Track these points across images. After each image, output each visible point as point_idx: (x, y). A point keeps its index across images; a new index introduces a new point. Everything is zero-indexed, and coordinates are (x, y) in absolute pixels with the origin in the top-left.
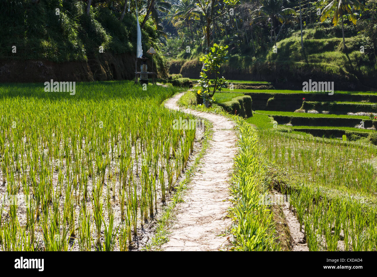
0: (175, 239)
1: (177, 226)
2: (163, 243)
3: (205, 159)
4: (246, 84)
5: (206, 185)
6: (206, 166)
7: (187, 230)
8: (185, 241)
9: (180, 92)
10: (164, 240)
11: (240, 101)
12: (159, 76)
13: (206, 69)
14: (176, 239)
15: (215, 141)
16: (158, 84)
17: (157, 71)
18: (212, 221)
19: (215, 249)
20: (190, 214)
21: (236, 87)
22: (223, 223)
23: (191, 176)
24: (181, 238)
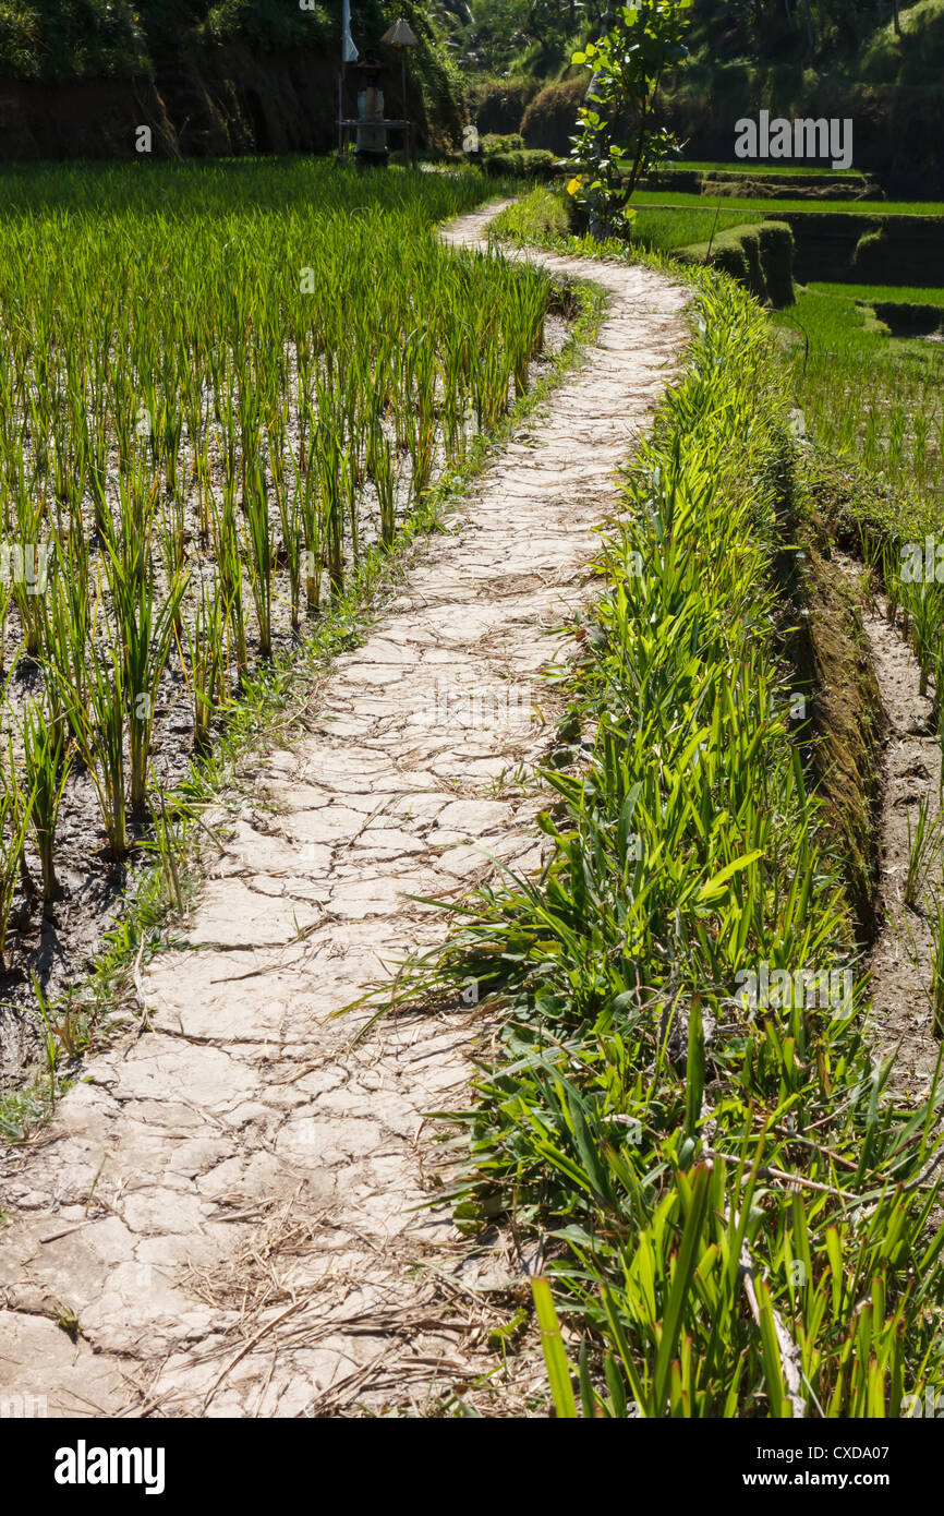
0: (388, 640)
1: (404, 601)
2: (340, 652)
3: (554, 402)
4: (775, 180)
5: (543, 482)
6: (553, 425)
7: (437, 615)
8: (422, 648)
9: (506, 195)
10: (344, 640)
11: (746, 242)
12: (434, 141)
13: (603, 97)
14: (392, 641)
15: (605, 348)
16: (427, 168)
17: (426, 124)
18: (539, 591)
19: (530, 672)
20: (462, 568)
21: (736, 191)
22: (579, 594)
23: (489, 453)
24: (412, 638)
